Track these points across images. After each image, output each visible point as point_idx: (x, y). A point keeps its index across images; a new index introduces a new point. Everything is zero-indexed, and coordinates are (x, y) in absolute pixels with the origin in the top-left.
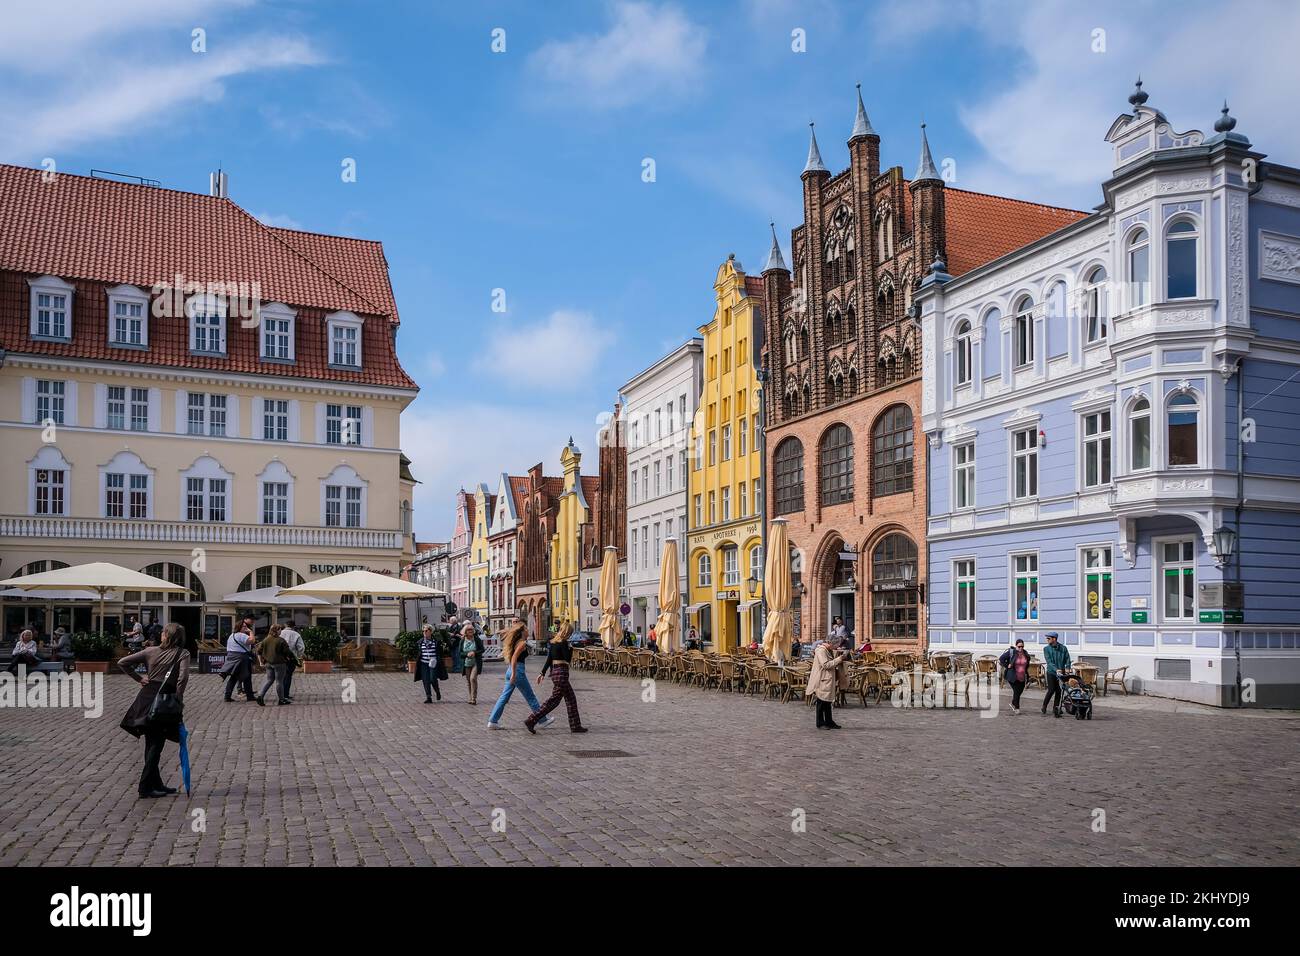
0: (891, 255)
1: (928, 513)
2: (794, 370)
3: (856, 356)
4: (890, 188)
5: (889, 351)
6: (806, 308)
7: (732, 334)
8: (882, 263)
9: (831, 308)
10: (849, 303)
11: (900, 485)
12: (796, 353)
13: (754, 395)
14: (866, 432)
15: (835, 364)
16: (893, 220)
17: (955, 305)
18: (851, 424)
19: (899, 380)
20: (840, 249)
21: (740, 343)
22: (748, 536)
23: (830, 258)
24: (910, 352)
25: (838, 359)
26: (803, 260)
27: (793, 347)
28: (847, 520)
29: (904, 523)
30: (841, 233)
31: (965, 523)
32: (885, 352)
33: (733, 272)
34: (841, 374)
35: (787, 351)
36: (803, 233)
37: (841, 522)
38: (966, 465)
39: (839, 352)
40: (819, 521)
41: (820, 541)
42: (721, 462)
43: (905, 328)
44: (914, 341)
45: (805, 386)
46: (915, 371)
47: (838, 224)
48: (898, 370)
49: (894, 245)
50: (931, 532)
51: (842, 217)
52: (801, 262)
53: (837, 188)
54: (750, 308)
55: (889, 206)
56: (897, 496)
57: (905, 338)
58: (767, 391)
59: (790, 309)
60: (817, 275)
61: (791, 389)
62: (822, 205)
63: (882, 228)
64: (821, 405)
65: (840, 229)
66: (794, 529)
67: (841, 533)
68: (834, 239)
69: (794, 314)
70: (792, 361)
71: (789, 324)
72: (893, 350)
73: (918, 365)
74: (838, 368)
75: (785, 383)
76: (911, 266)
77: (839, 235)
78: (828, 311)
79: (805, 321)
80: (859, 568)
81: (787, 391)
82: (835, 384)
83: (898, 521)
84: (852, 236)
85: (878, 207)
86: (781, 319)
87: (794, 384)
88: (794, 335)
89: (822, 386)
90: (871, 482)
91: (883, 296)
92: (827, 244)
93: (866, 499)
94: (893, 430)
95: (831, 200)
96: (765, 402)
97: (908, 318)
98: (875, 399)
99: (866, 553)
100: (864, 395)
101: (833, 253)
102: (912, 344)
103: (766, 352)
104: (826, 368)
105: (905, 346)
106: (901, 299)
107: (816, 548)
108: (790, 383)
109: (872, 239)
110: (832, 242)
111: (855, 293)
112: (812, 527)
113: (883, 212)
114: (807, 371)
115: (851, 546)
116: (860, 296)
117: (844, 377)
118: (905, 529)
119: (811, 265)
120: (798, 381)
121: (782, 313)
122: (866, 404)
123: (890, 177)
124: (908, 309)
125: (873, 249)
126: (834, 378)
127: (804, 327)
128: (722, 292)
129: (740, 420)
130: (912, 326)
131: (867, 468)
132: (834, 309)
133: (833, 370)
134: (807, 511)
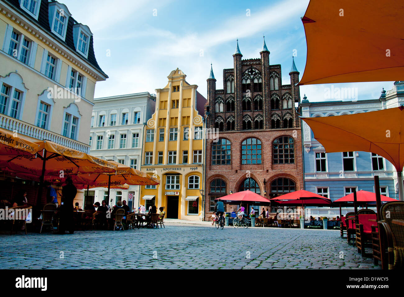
0: (277, 89)
1: (304, 171)
2: (222, 115)
3: (259, 116)
4: (278, 69)
5: (276, 118)
6: (231, 96)
7: (179, 96)
8: (273, 91)
9: (245, 98)
10: (255, 99)
11: (286, 161)
12: (223, 109)
13: (196, 119)
14: (270, 142)
15: (247, 117)
16: (278, 79)
17: (315, 110)
18: (261, 138)
19: (283, 128)
20: (251, 81)
21: (184, 99)
22: (191, 171)
23: (244, 82)
24: (287, 120)
25: (249, 116)
26: (229, 80)
27: (220, 107)
28: (258, 171)
29: (292, 174)
30: (252, 76)
31: (323, 176)
32: (274, 118)
33: (182, 74)
34: (250, 121)
35: (216, 108)
36: (230, 71)
37: (254, 171)
38: (320, 158)
39: (249, 114)
40: (241, 169)
41: (241, 177)
42: (169, 141)
43: (284, 112)
44: (289, 117)
45: (228, 121)
46: (294, 126)
47: (250, 73)
48: (282, 125)
49: (279, 87)
50: (306, 178)
51: (252, 72)
52: (227, 80)
53: (250, 62)
54: (194, 89)
55: (277, 75)
56: (286, 165)
57: (285, 115)
58: (209, 120)
59: (220, 94)
60: (240, 86)
61: (219, 121)
62: (242, 66)
63: (272, 80)
64: (241, 129)
65: (251, 75)
66: (224, 171)
67: (254, 175)
68: (247, 77)
69: (223, 96)
70: (219, 111)
71: (219, 99)
72: (279, 118)
73: (296, 125)
74: (248, 118)
75: (216, 119)
76: (287, 94)
77: (250, 77)
78: (243, 99)
79: (229, 100)
80: (266, 188)
81: (216, 121)
82: (247, 123)
83: (288, 173)
84: (257, 79)
85: (271, 73)
86: (215, 96)
87: (221, 119)
88: (221, 103)
89: (241, 123)
90: (272, 159)
91: (272, 100)
92: (243, 78)
93: (270, 164)
94: (283, 143)
95: (247, 65)
96: (207, 123)
97: (286, 109)
98: (275, 132)
99: (268, 183)
100: (269, 130)
101: (246, 81)
102: (288, 118)
103: (208, 106)
104: (243, 117)
105: (285, 118)
106: (282, 103)
107: (239, 179)
108: (218, 119)
109: (270, 82)
110: (246, 78)
111: (258, 96)
112: (237, 171)
113: (274, 76)
114: (230, 116)
115: (261, 180)
116: (266, 98)
117: (252, 122)
118: (290, 176)
119: (238, 83)
120: (224, 119)
121: (216, 94)
122: (270, 133)
123: (279, 67)
124: (285, 106)
125: (270, 85)
126: (246, 121)
127: (228, 101)
128: (172, 79)
129: (184, 127)
130: (289, 113)
131: (271, 154)
132: (247, 99)
133: (245, 118)
134: (234, 165)
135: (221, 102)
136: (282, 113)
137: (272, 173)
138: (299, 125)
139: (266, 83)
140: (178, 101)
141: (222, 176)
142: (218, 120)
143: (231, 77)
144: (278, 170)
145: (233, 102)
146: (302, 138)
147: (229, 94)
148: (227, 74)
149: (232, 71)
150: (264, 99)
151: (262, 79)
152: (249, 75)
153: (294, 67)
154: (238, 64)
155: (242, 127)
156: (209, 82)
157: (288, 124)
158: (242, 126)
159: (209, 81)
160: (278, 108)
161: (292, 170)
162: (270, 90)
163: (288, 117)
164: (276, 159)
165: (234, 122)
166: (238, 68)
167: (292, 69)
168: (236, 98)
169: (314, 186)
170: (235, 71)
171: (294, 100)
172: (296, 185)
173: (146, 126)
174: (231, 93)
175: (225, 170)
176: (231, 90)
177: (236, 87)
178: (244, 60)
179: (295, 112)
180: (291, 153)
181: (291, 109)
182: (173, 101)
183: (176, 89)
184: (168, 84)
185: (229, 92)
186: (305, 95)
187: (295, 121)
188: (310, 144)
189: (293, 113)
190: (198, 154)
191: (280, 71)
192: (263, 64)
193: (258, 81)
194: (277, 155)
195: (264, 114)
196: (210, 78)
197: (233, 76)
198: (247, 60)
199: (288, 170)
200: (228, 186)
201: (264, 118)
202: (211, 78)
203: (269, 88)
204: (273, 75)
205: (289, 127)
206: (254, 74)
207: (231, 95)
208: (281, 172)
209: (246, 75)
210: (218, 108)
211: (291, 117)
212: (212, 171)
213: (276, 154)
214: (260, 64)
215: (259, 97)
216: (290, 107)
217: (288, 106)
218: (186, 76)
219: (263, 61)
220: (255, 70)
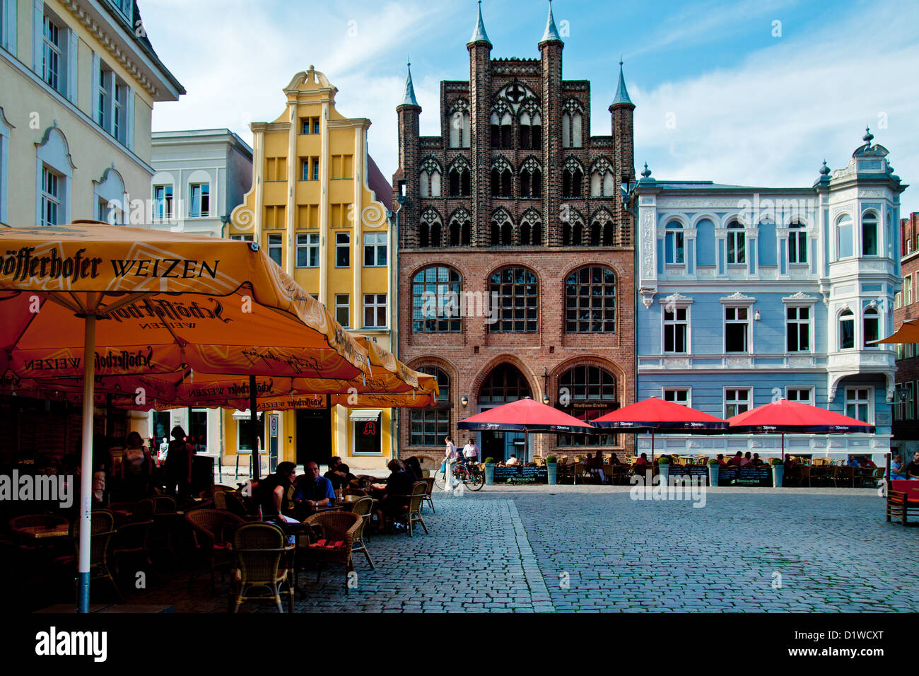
1: (637, 351)
2: (436, 204)
3: (532, 213)
4: (582, 94)
5: (574, 219)
6: (460, 154)
7: (320, 145)
8: (568, 149)
9: (497, 164)
10: (523, 168)
11: (597, 327)
12: (440, 190)
13: (368, 215)
14: (559, 280)
15: (501, 213)
16: (583, 120)
17: (667, 207)
18: (539, 269)
19: (589, 245)
20: (513, 120)
21: (334, 156)
23: (495, 121)
24: (600, 227)
25: (506, 210)
26: (455, 111)
27: (433, 183)
28: (529, 348)
29: (609, 357)
30: (516, 107)
31: (680, 363)
33: (326, 86)
34: (509, 223)
35: (422, 184)
36: (459, 88)
37: (520, 348)
38: (675, 322)
39: (507, 205)
40: (487, 345)
41: (488, 362)
42: (295, 268)
43: (594, 206)
44: (605, 219)
45: (453, 222)
46: (617, 242)
47: (511, 98)
48: (587, 237)
49: (583, 139)
50: (641, 367)
51: (516, 94)
52: (450, 111)
53: (511, 68)
54: (363, 129)
55: (580, 108)
56: (596, 335)
57: (595, 214)
58: (404, 216)
59: (433, 148)
60: (487, 132)
61: (430, 220)
62: (492, 76)
63: (566, 121)
64: (487, 245)
65: (513, 102)
66: (445, 348)
67: (520, 358)
68: (502, 108)
69: (439, 155)
70: (430, 195)
71: (431, 161)
72: (580, 220)
73: (622, 239)
74: (505, 217)
75: (421, 213)
76: (602, 161)
77: (512, 108)
78: (493, 166)
79: (456, 165)
80: (548, 389)
82: (500, 230)
83: (601, 355)
84: (529, 114)
85: (564, 103)
86: (419, 153)
87: (434, 216)
88: (436, 173)
89: (488, 228)
90: (564, 321)
91: (566, 174)
92: (493, 109)
93: (559, 333)
94: (590, 284)
95: (502, 75)
96: (399, 225)
97: (598, 199)
98: (572, 255)
99: (553, 378)
100: (558, 249)
101: (500, 119)
102: (603, 221)
103: (402, 178)
104: (493, 214)
105: (594, 220)
106: (590, 182)
107: (482, 368)
108: (428, 214)
109: (561, 126)
110: (500, 111)
111: (531, 161)
112: (477, 348)
113: (572, 109)
114: (458, 209)
115: (535, 370)
116: (552, 167)
117: (514, 226)
118: (605, 362)
119: (482, 121)
120: (443, 215)
121: (421, 148)
122: (560, 257)
123: (584, 86)
124: (596, 192)
125: (561, 134)
126: (499, 224)
127: (454, 170)
128: (298, 98)
129: (336, 232)
130: (605, 208)
131: (560, 309)
132: (502, 167)
133: (497, 217)
134: (469, 333)
135: (436, 170)
136: (588, 207)
137: (563, 354)
138: (630, 241)
139: (553, 127)
140: (316, 161)
141: (440, 360)
142: (428, 218)
143: (462, 104)
144: (578, 348)
145: (467, 174)
146: (636, 272)
147: (455, 149)
148: (452, 94)
149: (464, 88)
150: (546, 168)
151: (541, 116)
152: (509, 102)
153: (624, 92)
154: (482, 70)
155: (489, 239)
156: (404, 114)
157: (602, 237)
158: (488, 237)
159: (404, 110)
160: (578, 195)
161: (610, 348)
162: (561, 146)
163: (602, 219)
164: (574, 321)
165: (468, 225)
166: (483, 83)
167: (617, 94)
168: (474, 162)
169: (658, 386)
170: (474, 89)
171: (619, 178)
172: (618, 382)
173: (228, 224)
174: (461, 148)
175: (446, 346)
176: (461, 140)
177: (475, 133)
178: (498, 59)
179: (623, 207)
180: (609, 309)
181: (611, 199)
182: (303, 161)
183: (308, 125)
184: (287, 110)
185: (455, 143)
186: (646, 166)
187: (621, 229)
188: (655, 287)
189: (615, 209)
190: (376, 305)
191: (589, 99)
192: (546, 74)
193: (532, 120)
194: (576, 311)
195: (546, 209)
196: (406, 103)
197: (468, 102)
198: (503, 59)
199: (600, 348)
200: (455, 384)
201: (546, 218)
202: (410, 102)
203: (560, 141)
204: (570, 107)
205: (605, 244)
206: (522, 101)
207: (462, 152)
208: (583, 353)
209: (500, 102)
210: (427, 186)
211: (611, 219)
212: (415, 347)
213: (573, 309)
214: (537, 75)
215: (533, 163)
216: (609, 193)
217: (602, 192)
218: (336, 90)
219: (546, 67)
220: (525, 90)
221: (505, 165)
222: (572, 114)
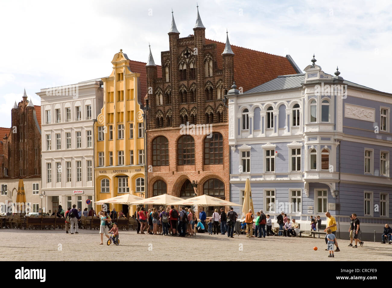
0: (211, 75)
1: (230, 172)
2: (161, 108)
3: (194, 109)
4: (212, 50)
5: (210, 111)
6: (169, 85)
7: (123, 86)
8: (208, 77)
10: (191, 89)
11: (215, 161)
12: (162, 102)
13: (139, 115)
14: (201, 140)
15: (183, 110)
16: (213, 63)
17: (242, 102)
19: (216, 123)
20: (187, 66)
21: (128, 90)
22: (136, 173)
23: (181, 68)
24: (220, 113)
25: (185, 109)
26: (167, 65)
27: (160, 99)
28: (191, 172)
29: (220, 176)
30: (187, 60)
32: (208, 111)
34: (186, 115)
35: (156, 100)
36: (166, 54)
37: (188, 172)
38: (246, 158)
39: (186, 106)
40: (177, 171)
41: (177, 178)
42: (117, 139)
43: (217, 104)
45: (167, 116)
47: (186, 56)
48: (215, 119)
50: (232, 180)
51: (187, 54)
52: (165, 66)
55: (211, 57)
57: (218, 108)
59: (160, 83)
60: (177, 73)
61: (160, 116)
62: (178, 47)
63: (206, 65)
64: (177, 126)
68: (183, 62)
69: (162, 86)
70: (160, 105)
71: (159, 89)
72: (212, 111)
73: (224, 119)
74: (185, 112)
75: (156, 113)
76: (220, 82)
78: (180, 89)
79: (167, 90)
80: (198, 191)
81: (157, 116)
82: (184, 118)
84: (193, 63)
85: (205, 56)
87: (161, 114)
88: (161, 95)
89: (178, 118)
90: (203, 159)
91: (207, 90)
92: (179, 62)
93: (201, 165)
94: (213, 141)
95: (183, 46)
96: (147, 119)
97: (219, 100)
99: (200, 185)
101: (183, 67)
102: (221, 111)
103: (147, 99)
104: (180, 111)
105: (218, 111)
106: (216, 93)
107: (175, 181)
108: (159, 113)
111: (194, 85)
112: (173, 173)
113: (208, 58)
114: (169, 110)
117: (188, 116)
120: (164, 113)
121: (155, 84)
124: (219, 97)
126: (183, 115)
127: (167, 92)
128: (116, 65)
129: (129, 123)
131: (201, 153)
132: (183, 89)
133: (182, 112)
134: (171, 166)
135: (160, 93)
136: (215, 105)
137: (203, 174)
138: (227, 120)
144: (208, 171)
145: (171, 94)
147: (167, 83)
148: (165, 57)
152: (185, 58)
157: (221, 119)
158: (178, 122)
160: (212, 99)
161: (220, 171)
162: (204, 76)
165: (172, 117)
169: (238, 189)
170: (170, 55)
171: (224, 90)
174: (169, 82)
175: (164, 172)
179: (224, 104)
180: (221, 152)
182: (119, 92)
183: (120, 77)
184: (113, 71)
185: (168, 80)
187: (224, 115)
190: (142, 154)
193: (194, 66)
199: (217, 171)
201: (197, 112)
203: (204, 74)
204: (207, 58)
205: (221, 122)
206: (190, 57)
208: (210, 173)
209: (182, 59)
210: (158, 100)
217: (221, 97)
220: (190, 52)
221: (184, 88)
222: (208, 60)
